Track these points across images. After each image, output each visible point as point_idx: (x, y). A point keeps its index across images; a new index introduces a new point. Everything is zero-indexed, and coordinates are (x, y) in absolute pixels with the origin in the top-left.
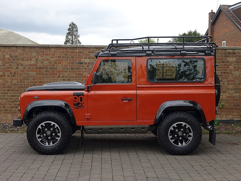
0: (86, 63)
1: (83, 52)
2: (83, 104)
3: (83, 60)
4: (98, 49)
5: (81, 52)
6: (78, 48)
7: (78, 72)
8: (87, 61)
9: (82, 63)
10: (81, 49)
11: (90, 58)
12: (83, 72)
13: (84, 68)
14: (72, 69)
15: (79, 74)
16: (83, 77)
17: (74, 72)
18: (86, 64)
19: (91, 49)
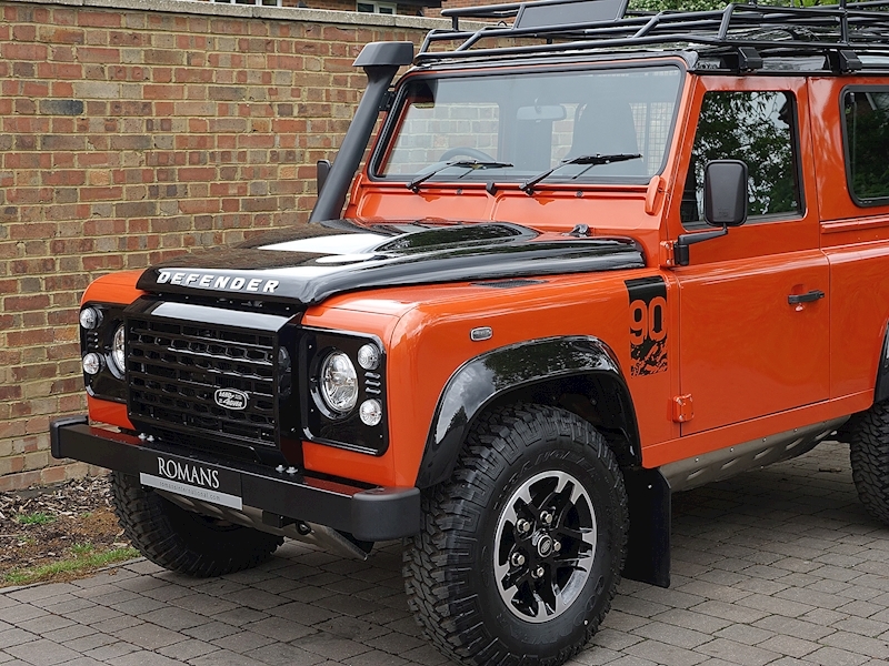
0: (97, 108)
1: (80, 38)
2: (663, 341)
3: (85, 89)
4: (160, 20)
5: (74, 34)
6: (51, 10)
7: (58, 161)
8: (107, 91)
9: (75, 108)
10: (69, 18)
11: (119, 74)
12: (87, 161)
13: (93, 140)
14: (22, 144)
15: (65, 178)
16: (86, 195)
17: (37, 162)
18: (102, 113)
19: (124, 21)
